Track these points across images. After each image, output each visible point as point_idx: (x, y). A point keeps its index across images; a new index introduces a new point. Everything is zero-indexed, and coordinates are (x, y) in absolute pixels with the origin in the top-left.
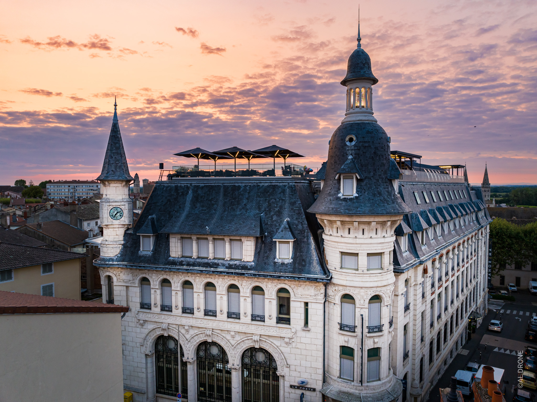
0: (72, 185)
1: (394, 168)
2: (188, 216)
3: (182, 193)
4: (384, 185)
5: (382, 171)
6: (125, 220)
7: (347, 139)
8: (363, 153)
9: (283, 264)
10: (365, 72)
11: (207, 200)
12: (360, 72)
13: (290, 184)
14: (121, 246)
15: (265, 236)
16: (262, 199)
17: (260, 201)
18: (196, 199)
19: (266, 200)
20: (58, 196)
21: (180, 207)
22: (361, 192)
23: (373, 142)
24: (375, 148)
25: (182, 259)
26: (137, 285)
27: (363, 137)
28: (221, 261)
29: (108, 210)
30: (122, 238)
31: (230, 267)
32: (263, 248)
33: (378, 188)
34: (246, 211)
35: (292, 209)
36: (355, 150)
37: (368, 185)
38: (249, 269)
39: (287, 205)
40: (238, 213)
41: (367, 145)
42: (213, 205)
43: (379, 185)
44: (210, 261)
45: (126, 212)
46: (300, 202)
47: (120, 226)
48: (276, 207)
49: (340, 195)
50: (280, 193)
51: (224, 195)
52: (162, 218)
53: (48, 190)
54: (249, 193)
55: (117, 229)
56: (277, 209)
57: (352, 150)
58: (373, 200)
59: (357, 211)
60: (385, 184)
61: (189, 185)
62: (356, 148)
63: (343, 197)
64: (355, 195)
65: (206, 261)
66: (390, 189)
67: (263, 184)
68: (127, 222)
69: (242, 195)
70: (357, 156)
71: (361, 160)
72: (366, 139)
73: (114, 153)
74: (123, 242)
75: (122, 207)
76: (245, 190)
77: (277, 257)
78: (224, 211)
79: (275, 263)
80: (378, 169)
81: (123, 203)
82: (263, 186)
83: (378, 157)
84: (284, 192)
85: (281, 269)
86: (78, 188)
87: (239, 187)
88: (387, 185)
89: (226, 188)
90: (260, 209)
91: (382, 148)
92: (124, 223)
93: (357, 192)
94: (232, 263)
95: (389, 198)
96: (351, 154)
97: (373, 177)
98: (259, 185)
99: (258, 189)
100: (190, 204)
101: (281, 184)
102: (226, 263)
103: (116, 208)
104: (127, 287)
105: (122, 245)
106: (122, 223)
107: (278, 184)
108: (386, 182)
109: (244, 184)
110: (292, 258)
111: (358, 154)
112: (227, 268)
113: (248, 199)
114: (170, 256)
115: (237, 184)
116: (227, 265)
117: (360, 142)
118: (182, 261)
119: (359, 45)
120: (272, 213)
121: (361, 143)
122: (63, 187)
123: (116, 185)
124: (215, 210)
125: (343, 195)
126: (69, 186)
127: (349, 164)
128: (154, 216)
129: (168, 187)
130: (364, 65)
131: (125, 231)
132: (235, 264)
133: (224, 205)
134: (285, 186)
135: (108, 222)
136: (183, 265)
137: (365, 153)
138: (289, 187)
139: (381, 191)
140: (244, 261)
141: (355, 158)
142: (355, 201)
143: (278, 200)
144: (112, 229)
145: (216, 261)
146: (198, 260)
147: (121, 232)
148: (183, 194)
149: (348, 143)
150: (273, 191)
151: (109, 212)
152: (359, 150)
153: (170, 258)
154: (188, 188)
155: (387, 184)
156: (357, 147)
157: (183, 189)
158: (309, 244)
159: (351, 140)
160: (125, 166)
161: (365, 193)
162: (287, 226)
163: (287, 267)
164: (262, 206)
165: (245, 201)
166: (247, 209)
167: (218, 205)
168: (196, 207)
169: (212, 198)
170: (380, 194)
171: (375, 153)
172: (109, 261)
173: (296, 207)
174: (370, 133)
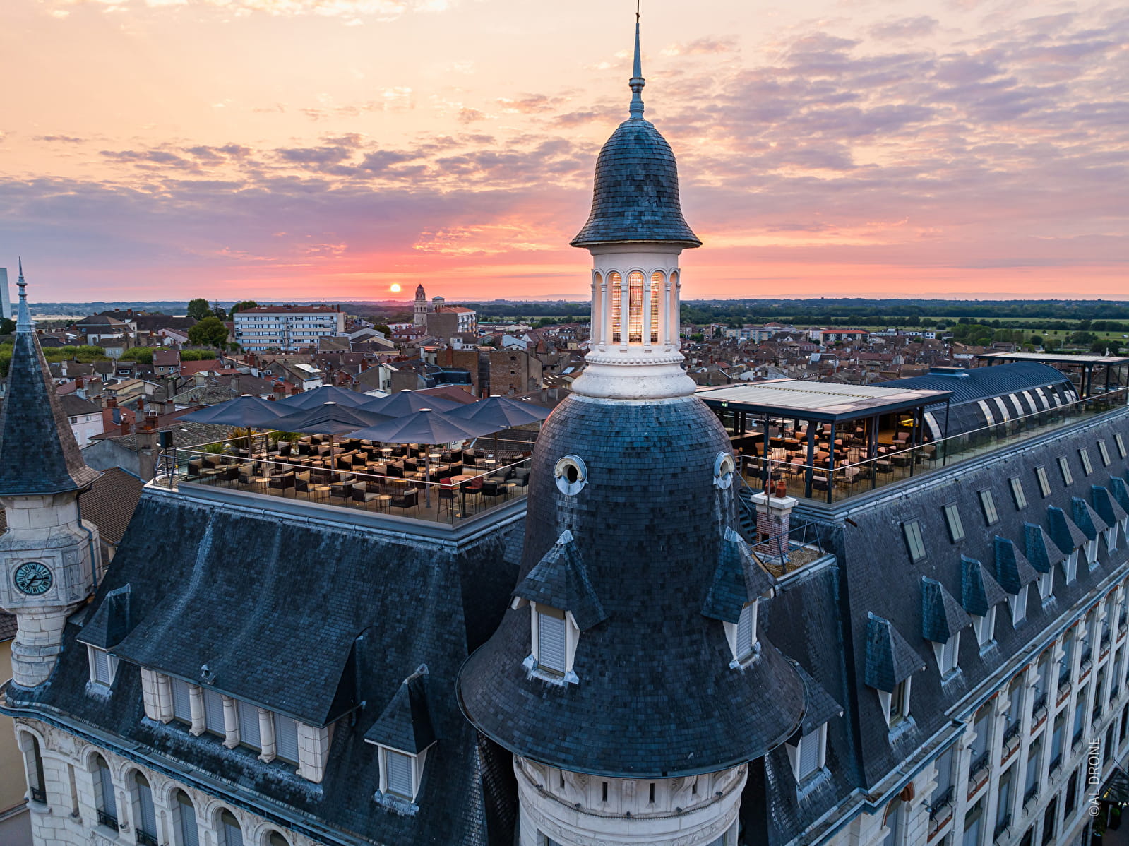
0: (282, 316)
1: (731, 575)
2: (190, 608)
3: (191, 529)
4: (680, 644)
5: (677, 590)
6: (59, 594)
7: (560, 468)
8: (608, 526)
9: (392, 813)
10: (641, 213)
11: (241, 562)
12: (621, 214)
13: (446, 550)
14: (53, 658)
15: (360, 709)
16: (367, 587)
17: (362, 592)
18: (219, 556)
19: (377, 591)
20: (256, 338)
21: (182, 574)
22: (590, 672)
23: (645, 489)
24: (653, 510)
25: (169, 730)
26: (85, 768)
27: (610, 471)
28: (247, 761)
29: (8, 571)
30: (56, 637)
31: (266, 787)
32: (350, 747)
33: (652, 659)
34: (324, 619)
35: (439, 637)
36: (580, 512)
37: (619, 647)
38: (309, 809)
39: (427, 622)
40: (304, 621)
41: (621, 500)
42: (252, 581)
43: (662, 647)
44: (225, 754)
45: (58, 575)
46: (461, 618)
47: (49, 610)
48: (399, 621)
49: (528, 663)
50: (415, 577)
51: (281, 556)
52: (144, 597)
53: (236, 327)
54: (339, 560)
55: (41, 617)
56: (400, 629)
57: (572, 511)
58: (625, 705)
59: (559, 749)
60: (687, 639)
61: (208, 510)
62: (585, 507)
63: (534, 674)
64: (572, 678)
65: (214, 749)
66: (705, 654)
67: (375, 538)
68: (63, 601)
69: (322, 564)
70: (586, 535)
71: (598, 554)
72: (620, 480)
73: (18, 418)
74: (58, 650)
75: (48, 562)
76: (330, 549)
77: (382, 789)
78: (274, 610)
79: (374, 804)
80: (663, 586)
81: (46, 553)
82: (376, 543)
83: (663, 543)
84: (425, 572)
85: (384, 831)
86: (294, 322)
87: (318, 535)
88: (692, 643)
89: (288, 532)
90: (357, 621)
91: (682, 508)
92: (56, 603)
93: (578, 666)
94: (273, 773)
95: (691, 696)
96: (570, 527)
97: (638, 615)
98: (365, 541)
99: (364, 553)
100: (204, 569)
101: (421, 546)
102: (260, 770)
103: (32, 566)
104: (71, 767)
105: (58, 655)
106: (49, 603)
107: (414, 544)
108: (688, 633)
109: (330, 530)
110: (418, 802)
111: (591, 530)
112: (258, 787)
113: (333, 579)
114: (144, 714)
115: (313, 527)
116: (260, 779)
117: (599, 487)
118: (166, 738)
119: (637, 107)
120: (387, 640)
121: (602, 492)
122: (265, 319)
123: (29, 504)
124: (254, 599)
125: (537, 666)
126: (277, 318)
127: (554, 566)
128: (126, 589)
129: (166, 506)
130: (639, 187)
131: (68, 619)
132: (280, 781)
133: (276, 589)
134: (431, 554)
135: (11, 601)
136: (165, 749)
137: (615, 527)
138: (440, 561)
139: (665, 669)
140: (300, 777)
141: (579, 541)
142: (564, 702)
143: (406, 597)
144: (29, 617)
145: (238, 758)
146: (201, 744)
147: (55, 623)
148: (192, 536)
149: (562, 485)
150: (399, 566)
151: (12, 575)
152: (593, 515)
153: (145, 721)
154: (203, 516)
155: (695, 637)
156: (587, 502)
157: (195, 520)
158: (468, 767)
159: (571, 474)
160: (49, 454)
161: (602, 674)
162: (407, 702)
163: (401, 827)
164: (366, 610)
165: (326, 586)
166: (328, 613)
167: (262, 585)
168: (215, 582)
169: (253, 561)
170: (658, 681)
171: (650, 528)
172: (22, 700)
173: (450, 633)
174: (639, 455)
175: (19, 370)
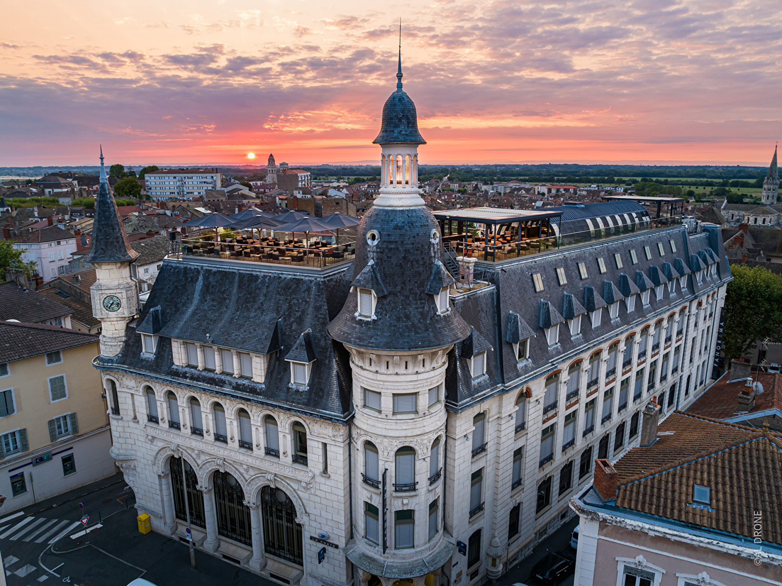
0: (179, 176)
1: (437, 277)
2: (194, 313)
3: (192, 278)
4: (417, 303)
5: (416, 282)
6: (125, 311)
7: (369, 235)
8: (388, 257)
9: (297, 391)
10: (401, 131)
11: (219, 291)
12: (393, 131)
13: (318, 279)
14: (122, 343)
15: (281, 350)
16: (282, 298)
17: (280, 300)
18: (206, 289)
19: (287, 299)
20: (162, 191)
21: (188, 299)
22: (381, 314)
23: (402, 242)
24: (405, 250)
25: (187, 369)
26: (141, 394)
27: (389, 235)
28: (228, 378)
29: (100, 299)
30: (122, 333)
31: (237, 387)
32: (277, 366)
33: (405, 309)
34: (262, 313)
35: (316, 316)
36: (377, 252)
37: (393, 305)
38: (259, 394)
39: (310, 310)
40: (252, 314)
41: (393, 246)
42: (225, 299)
43: (409, 304)
44: (216, 376)
45: (124, 302)
46: (326, 307)
47: (118, 319)
48: (297, 311)
49: (357, 314)
50: (304, 292)
51: (239, 287)
52: (168, 311)
53: (147, 183)
54: (268, 287)
55: (115, 323)
56: (298, 314)
57: (374, 252)
58: (395, 326)
59: (369, 342)
60: (419, 302)
61: (200, 268)
62: (379, 250)
63: (359, 318)
64: (374, 317)
65: (211, 375)
66: (426, 308)
67: (285, 276)
68: (127, 315)
69: (260, 289)
70: (379, 262)
71: (384, 268)
72: (392, 238)
73: (103, 225)
74: (124, 339)
75: (119, 295)
76: (263, 282)
77: (292, 381)
78: (237, 311)
79: (289, 389)
80: (409, 281)
81: (118, 291)
82: (285, 278)
83: (409, 263)
84: (309, 289)
85: (294, 399)
87: (257, 276)
88: (421, 303)
89: (241, 276)
90: (278, 312)
91: (417, 250)
92: (123, 316)
93: (376, 313)
94: (240, 382)
95: (421, 323)
96: (373, 258)
97: (400, 292)
98: (280, 277)
99: (279, 283)
100: (199, 295)
101: (307, 278)
102: (234, 381)
103: (111, 297)
104: (132, 395)
105: (124, 342)
106: (120, 316)
107: (303, 278)
108: (420, 299)
109: (262, 274)
110: (308, 385)
111: (381, 259)
112: (234, 388)
113: (265, 295)
114: (173, 364)
115: (254, 273)
116: (234, 385)
117: (384, 242)
118: (186, 373)
120: (292, 320)
121: (385, 244)
123: (109, 267)
124: (227, 307)
125: (360, 315)
126: (175, 178)
127: (367, 274)
128: (159, 308)
129: (177, 267)
130: (400, 120)
131: (127, 324)
132: (244, 385)
133: (237, 302)
134: (311, 281)
135: (102, 314)
136: (186, 378)
137: (391, 258)
138: (315, 284)
139: (410, 313)
140: (254, 382)
141: (376, 264)
142: (371, 326)
143: (300, 301)
144: (109, 323)
145: (223, 377)
146: (204, 373)
147: (122, 325)
148: (192, 281)
149: (369, 242)
150: (297, 287)
151: (102, 301)
152: (382, 253)
153: (174, 367)
154: (198, 272)
155: (423, 301)
156: (380, 248)
157: (193, 273)
158: (330, 368)
159: (373, 237)
160: (118, 242)
161: (386, 315)
162: (304, 343)
163: (301, 396)
164: (281, 307)
165: (262, 298)
166: (264, 310)
167: (230, 300)
168: (206, 301)
169: (225, 290)
170: (408, 317)
171: (405, 258)
172: (108, 363)
173: (321, 314)
174: (400, 229)
175: (102, 201)
